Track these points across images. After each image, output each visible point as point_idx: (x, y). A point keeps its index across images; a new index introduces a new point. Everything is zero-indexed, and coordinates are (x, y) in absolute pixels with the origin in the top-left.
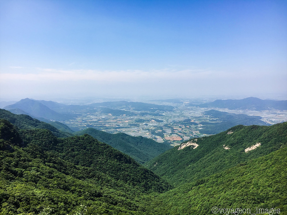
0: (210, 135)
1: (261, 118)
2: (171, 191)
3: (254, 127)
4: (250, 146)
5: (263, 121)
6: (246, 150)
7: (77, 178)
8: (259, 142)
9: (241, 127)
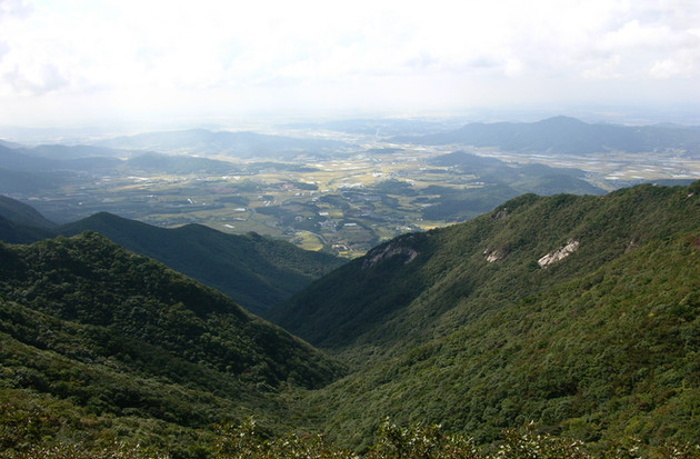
0: (450, 224)
1: (583, 173)
2: (341, 381)
3: (563, 200)
4: (551, 250)
5: (587, 183)
6: (542, 262)
7: (71, 356)
8: (575, 239)
9: (531, 198)
